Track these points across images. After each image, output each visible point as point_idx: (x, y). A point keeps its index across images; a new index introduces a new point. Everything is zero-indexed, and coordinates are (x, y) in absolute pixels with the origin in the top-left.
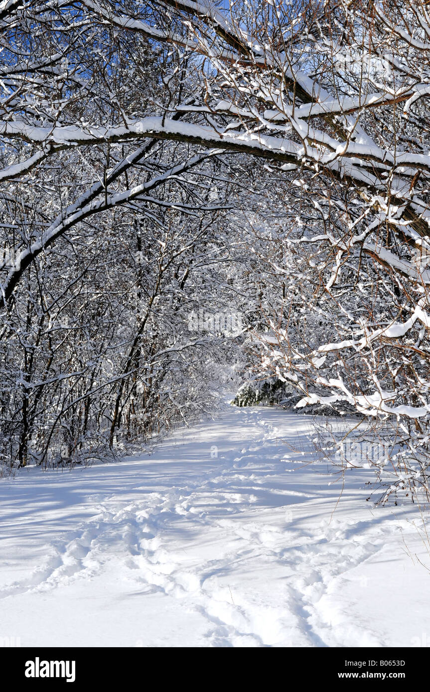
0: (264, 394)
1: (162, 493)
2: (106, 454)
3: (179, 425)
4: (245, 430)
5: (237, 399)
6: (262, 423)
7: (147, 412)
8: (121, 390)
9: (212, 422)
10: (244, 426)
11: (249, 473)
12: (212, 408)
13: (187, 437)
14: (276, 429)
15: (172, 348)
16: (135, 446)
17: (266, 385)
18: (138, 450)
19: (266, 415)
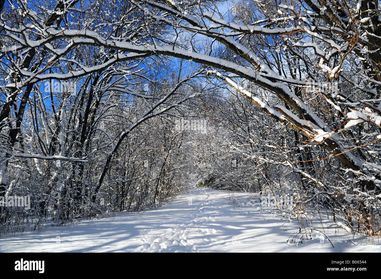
0: (205, 184)
1: (173, 228)
2: (152, 206)
3: (178, 195)
4: (201, 196)
5: (197, 185)
6: (206, 193)
7: (167, 190)
8: (158, 183)
9: (190, 193)
10: (200, 195)
11: (208, 215)
12: (190, 188)
13: (181, 199)
14: (211, 195)
15: (176, 168)
16: (163, 203)
17: (206, 181)
18: (164, 204)
19: (207, 191)
